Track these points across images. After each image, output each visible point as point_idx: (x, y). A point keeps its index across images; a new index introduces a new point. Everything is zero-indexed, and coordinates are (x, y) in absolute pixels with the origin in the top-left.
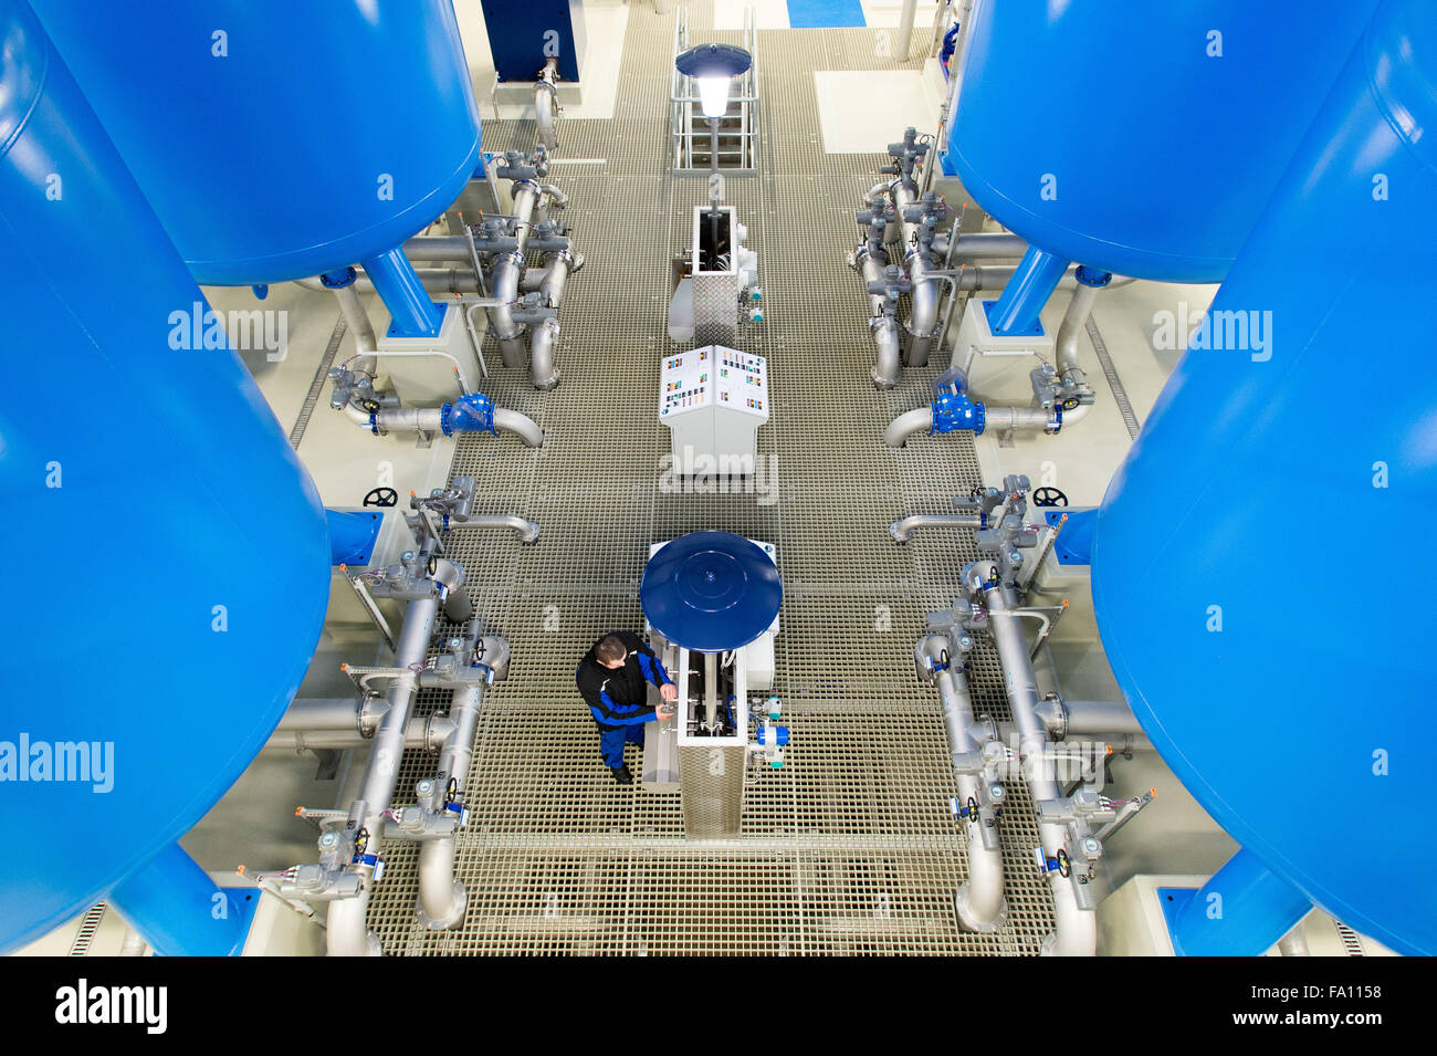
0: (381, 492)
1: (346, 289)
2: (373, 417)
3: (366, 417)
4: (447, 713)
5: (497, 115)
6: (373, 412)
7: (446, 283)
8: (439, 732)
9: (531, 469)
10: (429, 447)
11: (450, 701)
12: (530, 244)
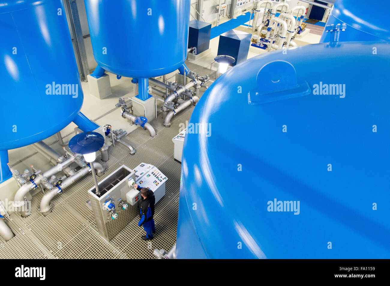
0: (109, 126)
1: (135, 84)
2: (123, 113)
3: (122, 112)
4: (77, 171)
5: (211, 68)
6: (124, 111)
7: (162, 95)
8: (71, 173)
9: (146, 140)
10: (132, 125)
11: (80, 169)
12: (183, 93)
